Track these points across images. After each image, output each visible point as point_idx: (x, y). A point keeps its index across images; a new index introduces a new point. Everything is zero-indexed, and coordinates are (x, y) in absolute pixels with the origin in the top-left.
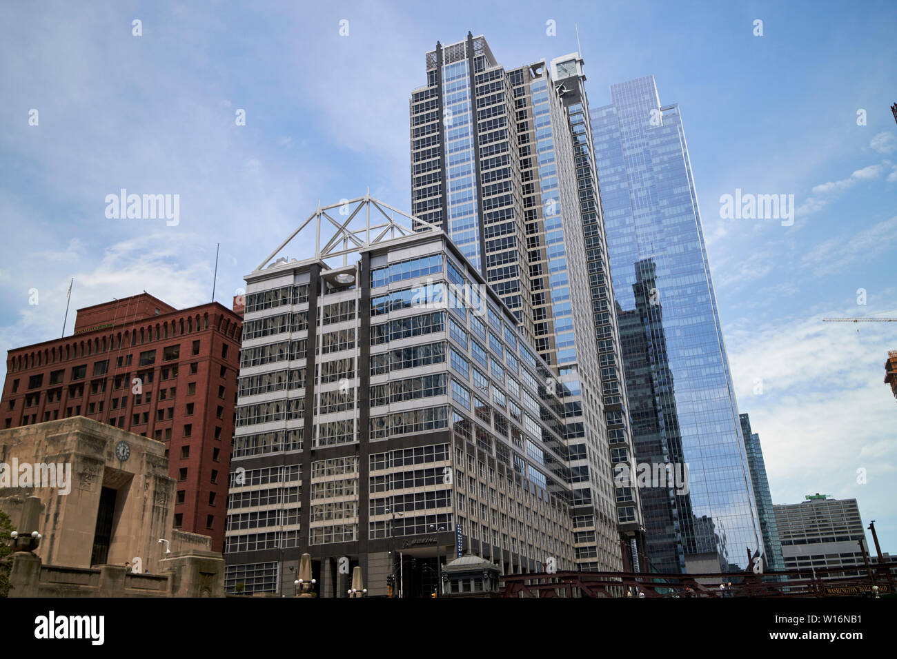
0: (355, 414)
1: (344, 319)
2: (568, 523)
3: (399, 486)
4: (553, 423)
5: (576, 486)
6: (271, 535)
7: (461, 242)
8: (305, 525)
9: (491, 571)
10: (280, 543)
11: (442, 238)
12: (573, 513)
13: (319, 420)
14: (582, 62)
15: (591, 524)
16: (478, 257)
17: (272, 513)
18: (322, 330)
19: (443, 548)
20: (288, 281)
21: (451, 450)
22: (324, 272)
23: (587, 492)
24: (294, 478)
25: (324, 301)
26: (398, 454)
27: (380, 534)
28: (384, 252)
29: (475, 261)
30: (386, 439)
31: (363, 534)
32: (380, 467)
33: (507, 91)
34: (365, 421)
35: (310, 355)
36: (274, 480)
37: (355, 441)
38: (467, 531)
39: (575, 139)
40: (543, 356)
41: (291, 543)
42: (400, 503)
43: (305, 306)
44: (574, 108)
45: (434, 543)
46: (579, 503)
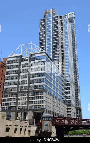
0: (27, 85)
1: (26, 67)
2: (66, 106)
3: (35, 99)
4: (64, 87)
5: (68, 99)
6: (10, 107)
7: (48, 53)
8: (17, 105)
9: (51, 117)
10: (12, 109)
11: (45, 52)
12: (67, 105)
13: (20, 86)
14: (74, 14)
15: (70, 107)
16: (51, 56)
17: (11, 103)
18: (21, 68)
19: (42, 111)
20: (15, 58)
21: (45, 93)
22: (22, 57)
23: (70, 101)
24: (15, 96)
25: (22, 63)
26: (35, 93)
27: (31, 108)
28: (34, 54)
29: (51, 57)
30: (33, 90)
31: (27, 108)
32: (31, 95)
33: (59, 20)
34: (29, 86)
35: (19, 73)
36: (11, 97)
37: (27, 90)
38: (47, 108)
39: (72, 30)
40: (63, 74)
41: (14, 109)
42: (35, 102)
43: (18, 64)
44: (72, 24)
45: (41, 110)
46: (68, 103)
